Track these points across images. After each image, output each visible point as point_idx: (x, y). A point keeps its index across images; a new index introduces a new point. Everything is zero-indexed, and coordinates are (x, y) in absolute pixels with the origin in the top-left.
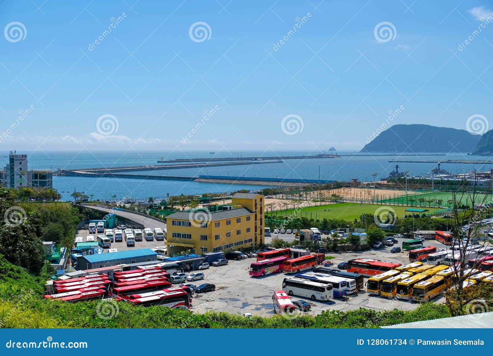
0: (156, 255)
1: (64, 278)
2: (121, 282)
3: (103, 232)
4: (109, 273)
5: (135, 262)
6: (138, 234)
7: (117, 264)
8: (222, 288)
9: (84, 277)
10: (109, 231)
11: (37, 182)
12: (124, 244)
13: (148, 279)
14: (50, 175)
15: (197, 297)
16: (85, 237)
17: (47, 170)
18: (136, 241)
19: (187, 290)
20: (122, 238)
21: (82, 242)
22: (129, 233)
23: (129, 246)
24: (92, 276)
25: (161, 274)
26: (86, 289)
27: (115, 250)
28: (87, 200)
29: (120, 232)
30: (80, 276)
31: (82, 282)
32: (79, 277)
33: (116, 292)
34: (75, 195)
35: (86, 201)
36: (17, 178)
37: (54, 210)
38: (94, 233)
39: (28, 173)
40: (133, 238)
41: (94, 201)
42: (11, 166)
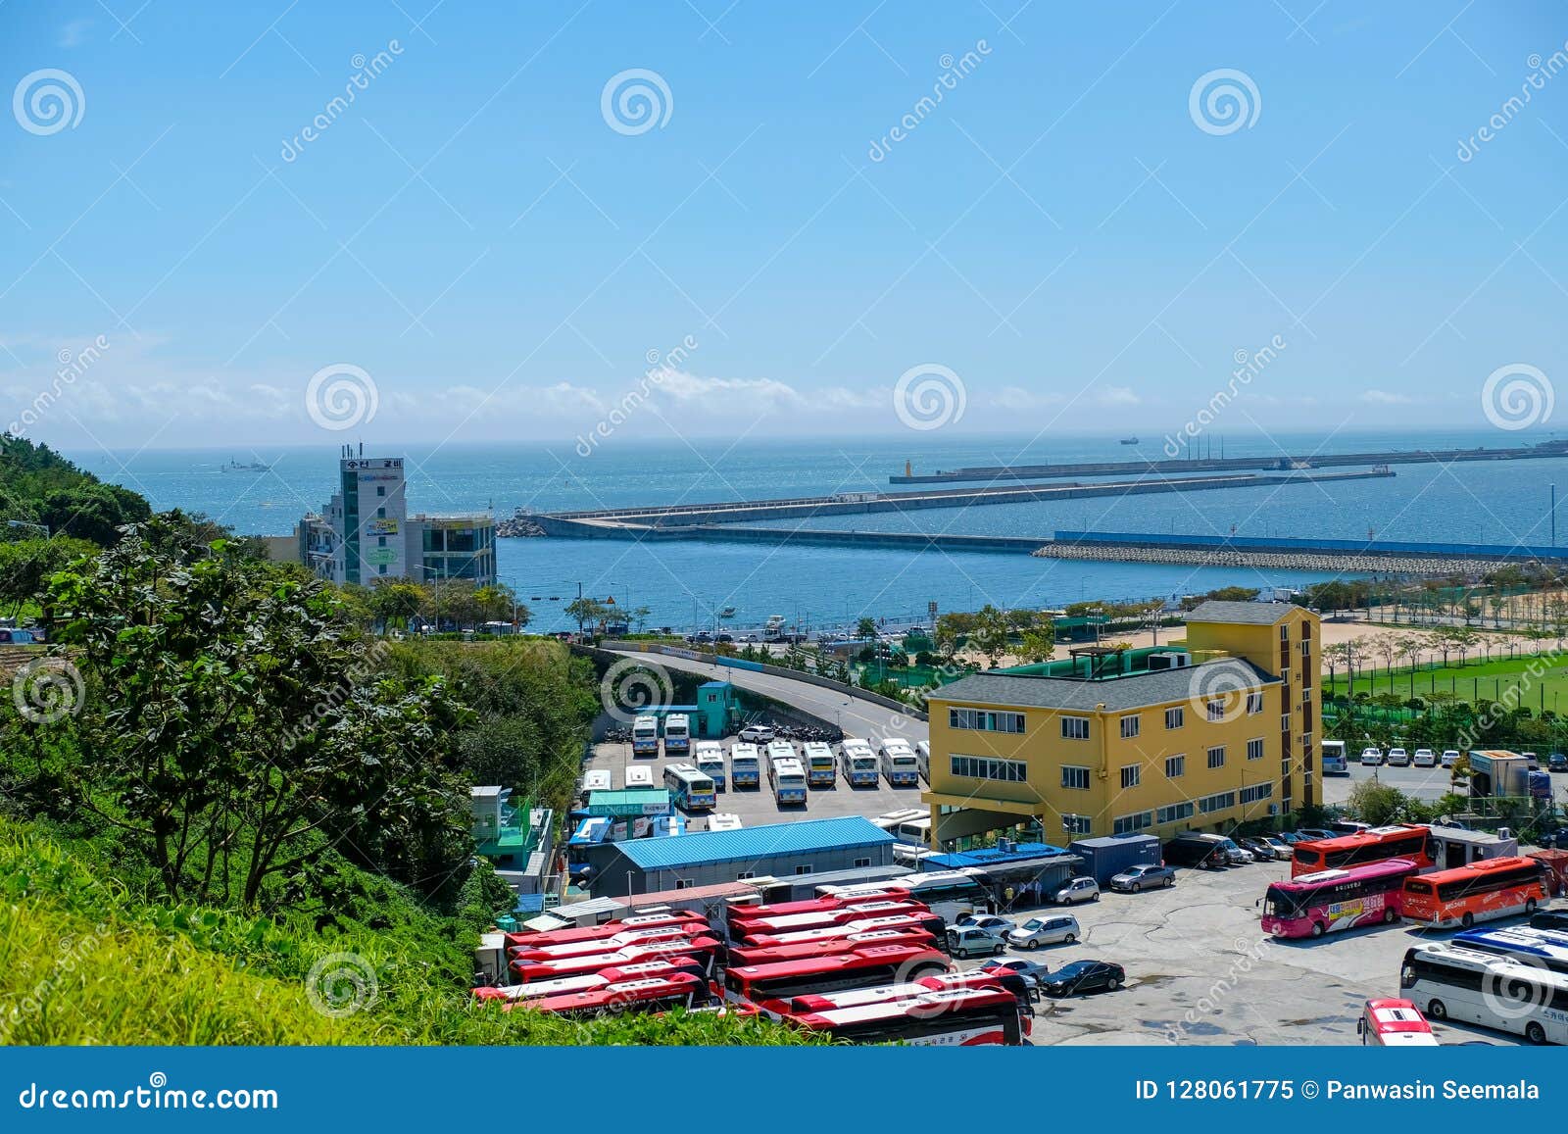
0: (888, 844)
1: (543, 924)
2: (755, 945)
3: (684, 752)
4: (710, 908)
5: (808, 870)
6: (817, 762)
7: (741, 876)
8: (1151, 980)
9: (618, 922)
10: (707, 750)
11: (441, 560)
12: (766, 797)
13: (859, 938)
14: (489, 532)
15: (1050, 1013)
16: (618, 774)
17: (478, 515)
18: (813, 787)
19: (1012, 982)
20: (757, 774)
21: (609, 788)
22: (787, 758)
23: (783, 806)
24: (648, 920)
25: (909, 919)
26: (624, 970)
27: (727, 819)
28: (625, 629)
29: (751, 751)
30: (603, 919)
31: (610, 944)
32: (600, 923)
33: (737, 984)
34: (582, 609)
35: (619, 632)
36: (367, 545)
37: (505, 668)
38: (654, 755)
39: (409, 526)
40: (802, 777)
41: (653, 635)
42: (348, 504)
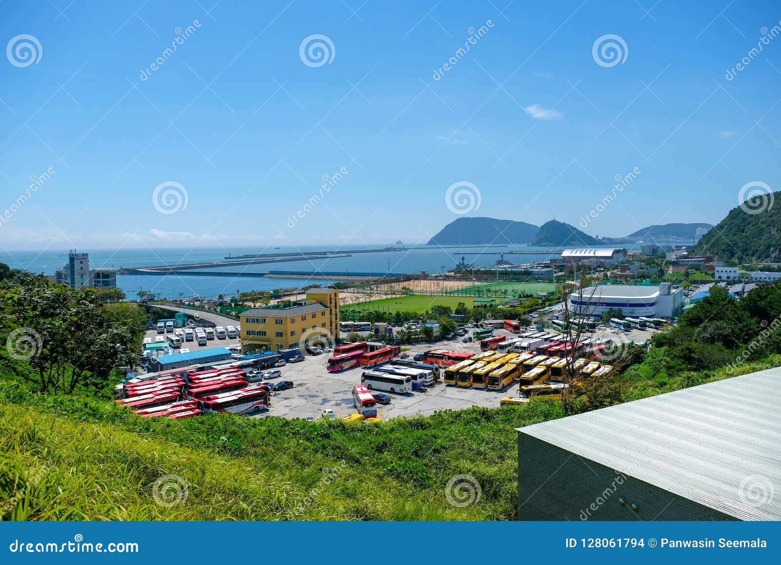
0: (230, 354)
1: (134, 381)
2: (195, 383)
3: (172, 332)
4: (182, 374)
5: (209, 362)
6: (209, 333)
7: (190, 365)
8: (300, 385)
9: (156, 379)
10: (178, 331)
11: (100, 281)
12: (195, 343)
13: (224, 379)
14: (114, 274)
15: (274, 395)
16: (153, 339)
17: (110, 269)
18: (208, 339)
20: (192, 337)
21: (151, 342)
22: (201, 332)
23: (200, 345)
24: (165, 378)
25: (237, 374)
26: (159, 392)
27: (186, 350)
28: (153, 299)
29: (191, 331)
30: (151, 379)
31: (154, 385)
32: (151, 380)
33: (190, 394)
34: (141, 294)
35: (152, 300)
36: (77, 278)
37: (121, 310)
38: (163, 333)
39: (90, 272)
40: (205, 337)
41: (162, 300)
42: (72, 265)
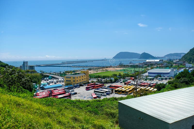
0: (62, 86)
2: (53, 93)
3: (48, 81)
4: (50, 91)
5: (56, 88)
7: (52, 89)
8: (79, 93)
9: (44, 92)
10: (50, 80)
11: (31, 68)
12: (54, 83)
14: (34, 66)
15: (72, 96)
16: (43, 82)
17: (33, 65)
18: (57, 82)
19: (70, 94)
22: (55, 81)
24: (46, 92)
25: (63, 91)
26: (44, 95)
27: (51, 84)
29: (53, 80)
30: (42, 92)
33: (52, 95)
34: (41, 71)
35: (43, 73)
36: (25, 67)
37: (35, 75)
38: (46, 81)
39: (28, 66)
41: (46, 73)
42: (24, 64)
